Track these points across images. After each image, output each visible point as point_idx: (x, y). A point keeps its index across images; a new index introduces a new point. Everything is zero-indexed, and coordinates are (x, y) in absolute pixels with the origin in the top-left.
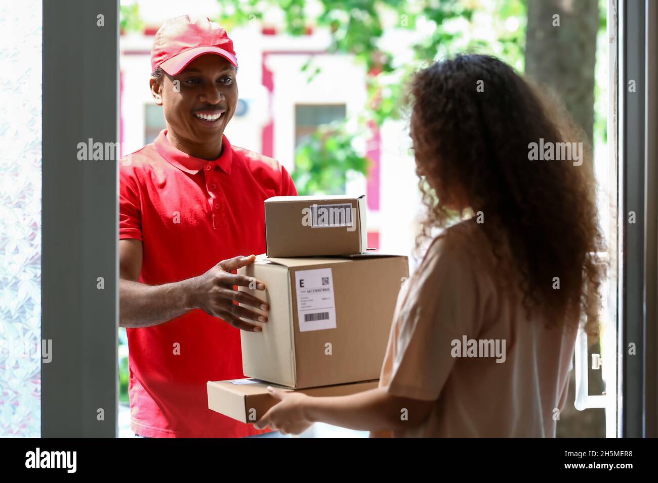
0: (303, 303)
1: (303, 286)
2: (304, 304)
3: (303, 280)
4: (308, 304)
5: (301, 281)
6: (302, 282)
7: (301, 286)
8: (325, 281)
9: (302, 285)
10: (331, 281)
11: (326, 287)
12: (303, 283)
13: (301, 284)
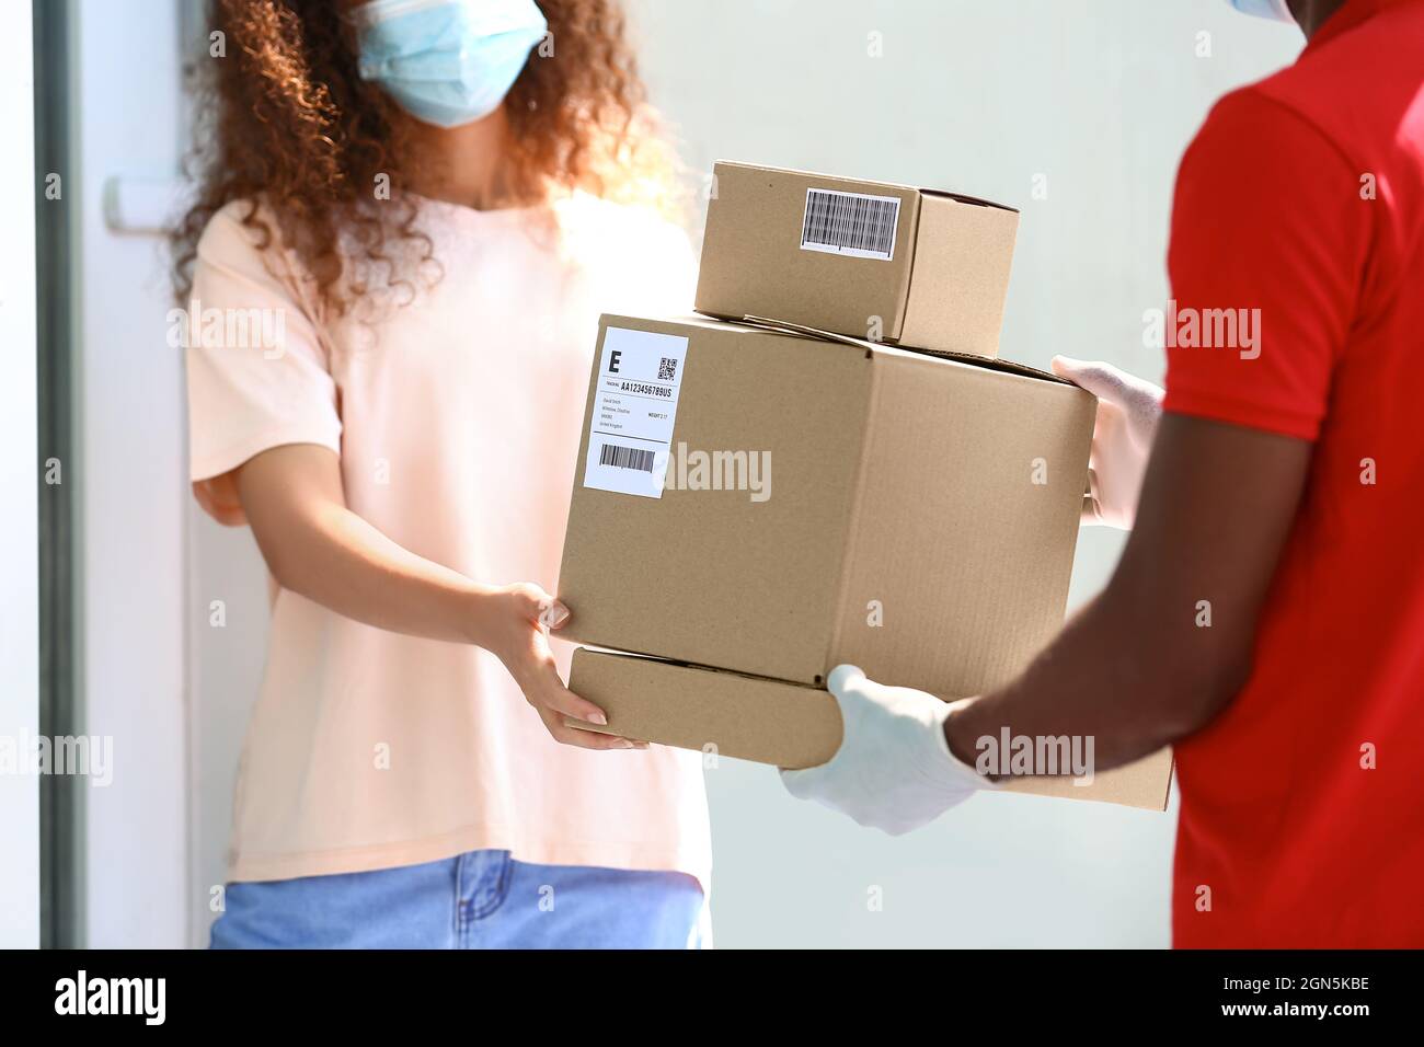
0: (606, 412)
1: (616, 370)
2: (609, 417)
3: (619, 354)
4: (617, 418)
5: (615, 353)
6: (617, 358)
7: (612, 369)
8: (667, 368)
9: (615, 366)
10: (679, 371)
11: (664, 384)
12: (618, 362)
13: (614, 361)
